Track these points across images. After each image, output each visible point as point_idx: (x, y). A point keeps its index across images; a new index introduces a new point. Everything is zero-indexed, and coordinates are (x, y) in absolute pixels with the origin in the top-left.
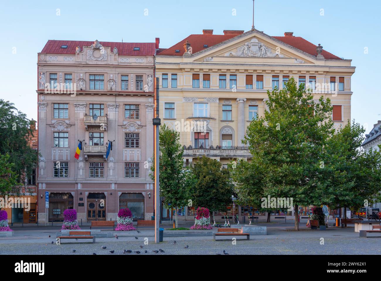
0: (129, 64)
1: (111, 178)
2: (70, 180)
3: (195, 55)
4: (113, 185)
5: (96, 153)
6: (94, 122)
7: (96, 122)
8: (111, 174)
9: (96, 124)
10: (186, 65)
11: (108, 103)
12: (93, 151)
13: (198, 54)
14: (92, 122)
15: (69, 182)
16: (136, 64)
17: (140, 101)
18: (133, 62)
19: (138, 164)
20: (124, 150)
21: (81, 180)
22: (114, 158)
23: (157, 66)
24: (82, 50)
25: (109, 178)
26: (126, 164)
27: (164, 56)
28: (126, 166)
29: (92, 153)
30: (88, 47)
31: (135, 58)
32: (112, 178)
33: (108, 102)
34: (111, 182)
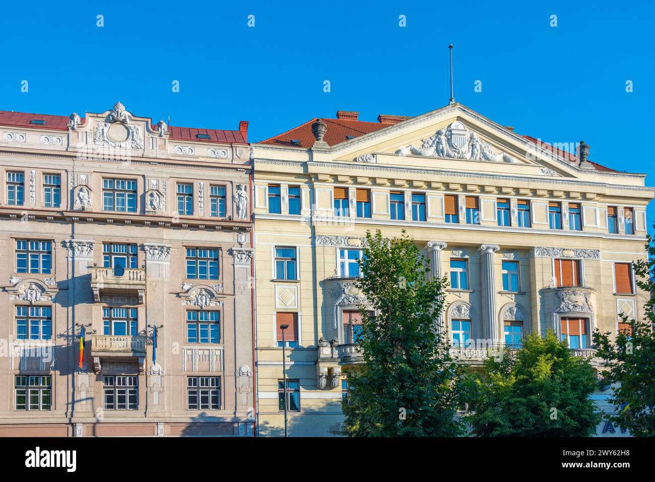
0: (192, 159)
1: (155, 410)
2: (55, 416)
3: (339, 146)
4: (161, 426)
5: (120, 351)
6: (115, 282)
7: (121, 282)
8: (156, 402)
9: (120, 286)
10: (319, 167)
11: (146, 242)
12: (112, 349)
13: (345, 145)
14: (111, 281)
15: (52, 421)
16: (210, 159)
17: (221, 240)
18: (202, 155)
19: (217, 380)
20: (185, 347)
21: (83, 415)
22: (163, 367)
23: (258, 166)
24: (84, 124)
25: (151, 412)
26: (190, 380)
27: (271, 146)
28: (190, 384)
29: (112, 352)
30: (99, 115)
31: (207, 147)
32: (159, 411)
33: (149, 240)
34: (156, 420)
